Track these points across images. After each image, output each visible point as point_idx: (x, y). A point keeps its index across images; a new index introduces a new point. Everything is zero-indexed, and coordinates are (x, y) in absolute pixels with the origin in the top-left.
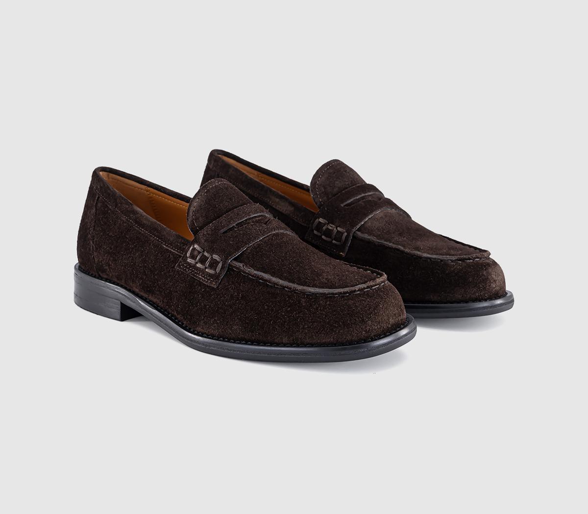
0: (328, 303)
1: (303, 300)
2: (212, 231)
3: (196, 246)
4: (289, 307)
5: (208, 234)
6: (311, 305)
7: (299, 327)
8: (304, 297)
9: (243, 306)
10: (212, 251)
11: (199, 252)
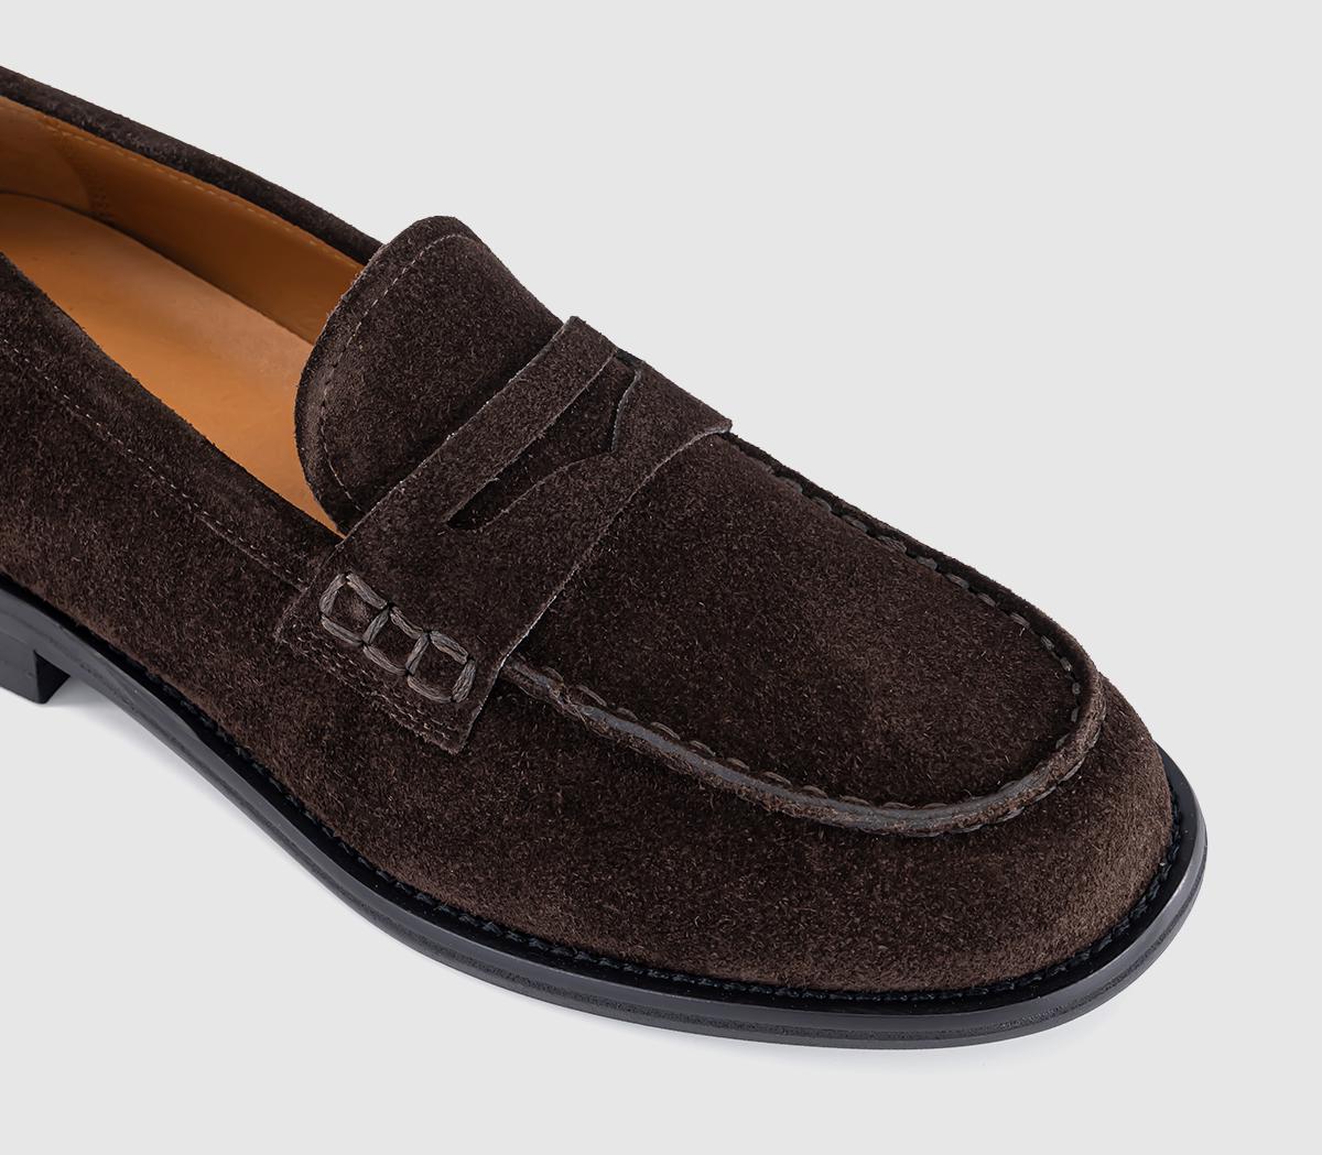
0: (910, 865)
1: (816, 851)
2: (413, 517)
3: (354, 582)
4: (761, 873)
5: (398, 532)
6: (846, 875)
7: (805, 947)
8: (816, 837)
9: (574, 842)
10: (426, 616)
11: (374, 612)
